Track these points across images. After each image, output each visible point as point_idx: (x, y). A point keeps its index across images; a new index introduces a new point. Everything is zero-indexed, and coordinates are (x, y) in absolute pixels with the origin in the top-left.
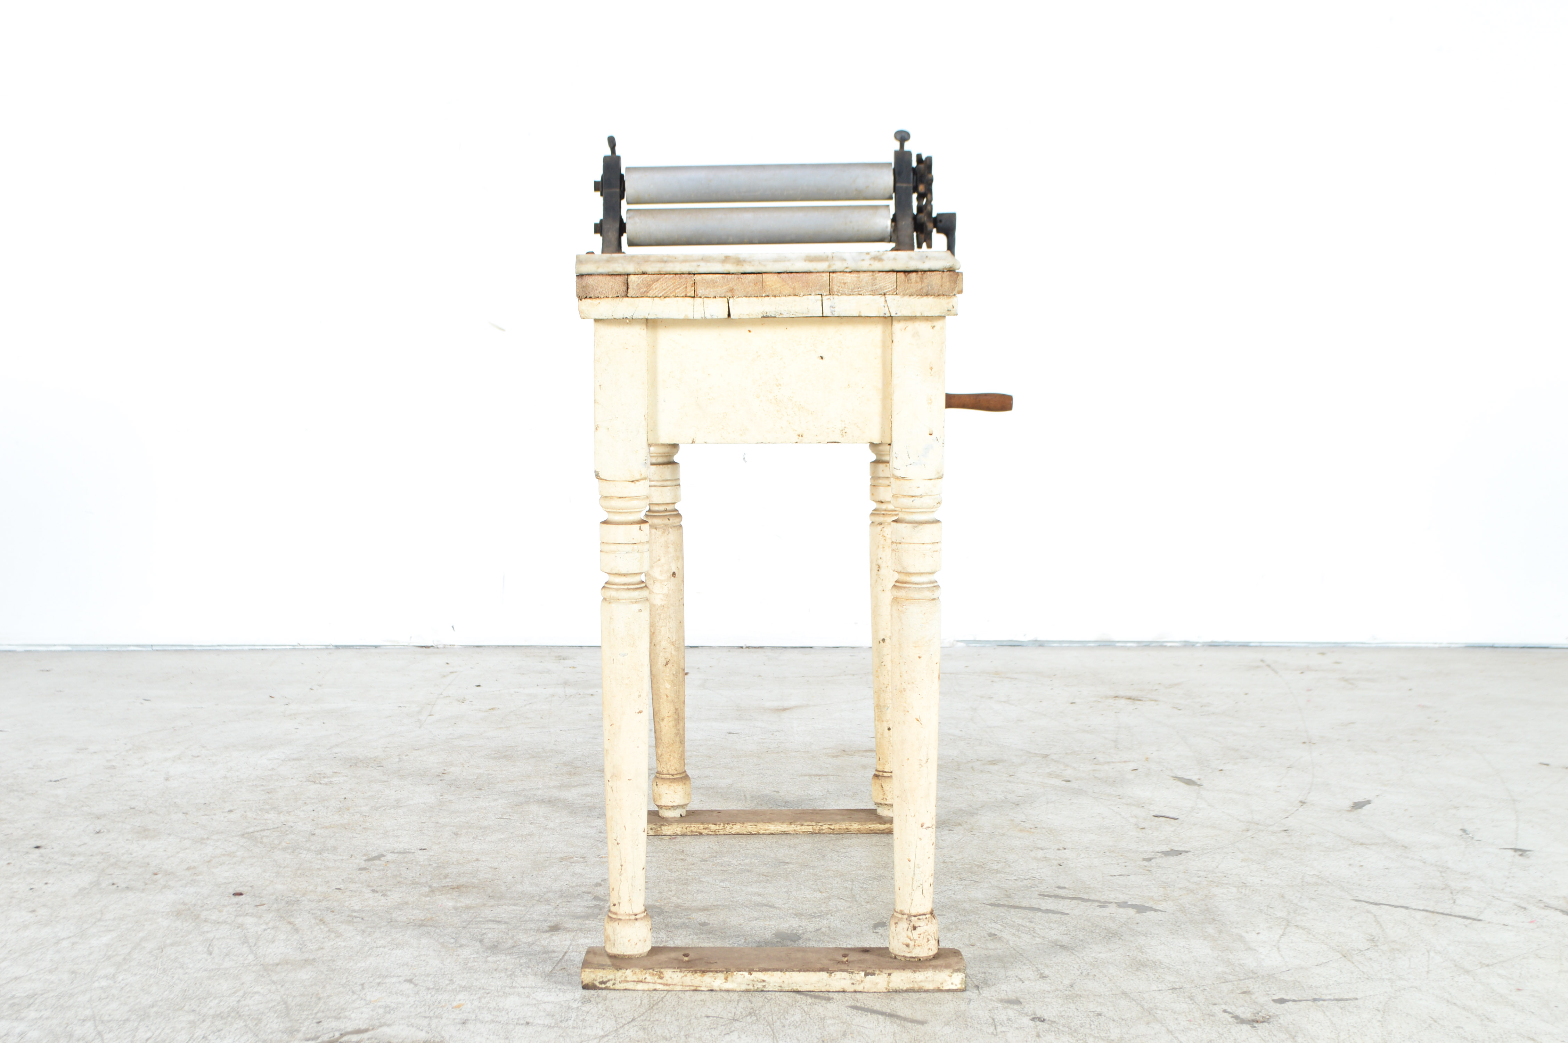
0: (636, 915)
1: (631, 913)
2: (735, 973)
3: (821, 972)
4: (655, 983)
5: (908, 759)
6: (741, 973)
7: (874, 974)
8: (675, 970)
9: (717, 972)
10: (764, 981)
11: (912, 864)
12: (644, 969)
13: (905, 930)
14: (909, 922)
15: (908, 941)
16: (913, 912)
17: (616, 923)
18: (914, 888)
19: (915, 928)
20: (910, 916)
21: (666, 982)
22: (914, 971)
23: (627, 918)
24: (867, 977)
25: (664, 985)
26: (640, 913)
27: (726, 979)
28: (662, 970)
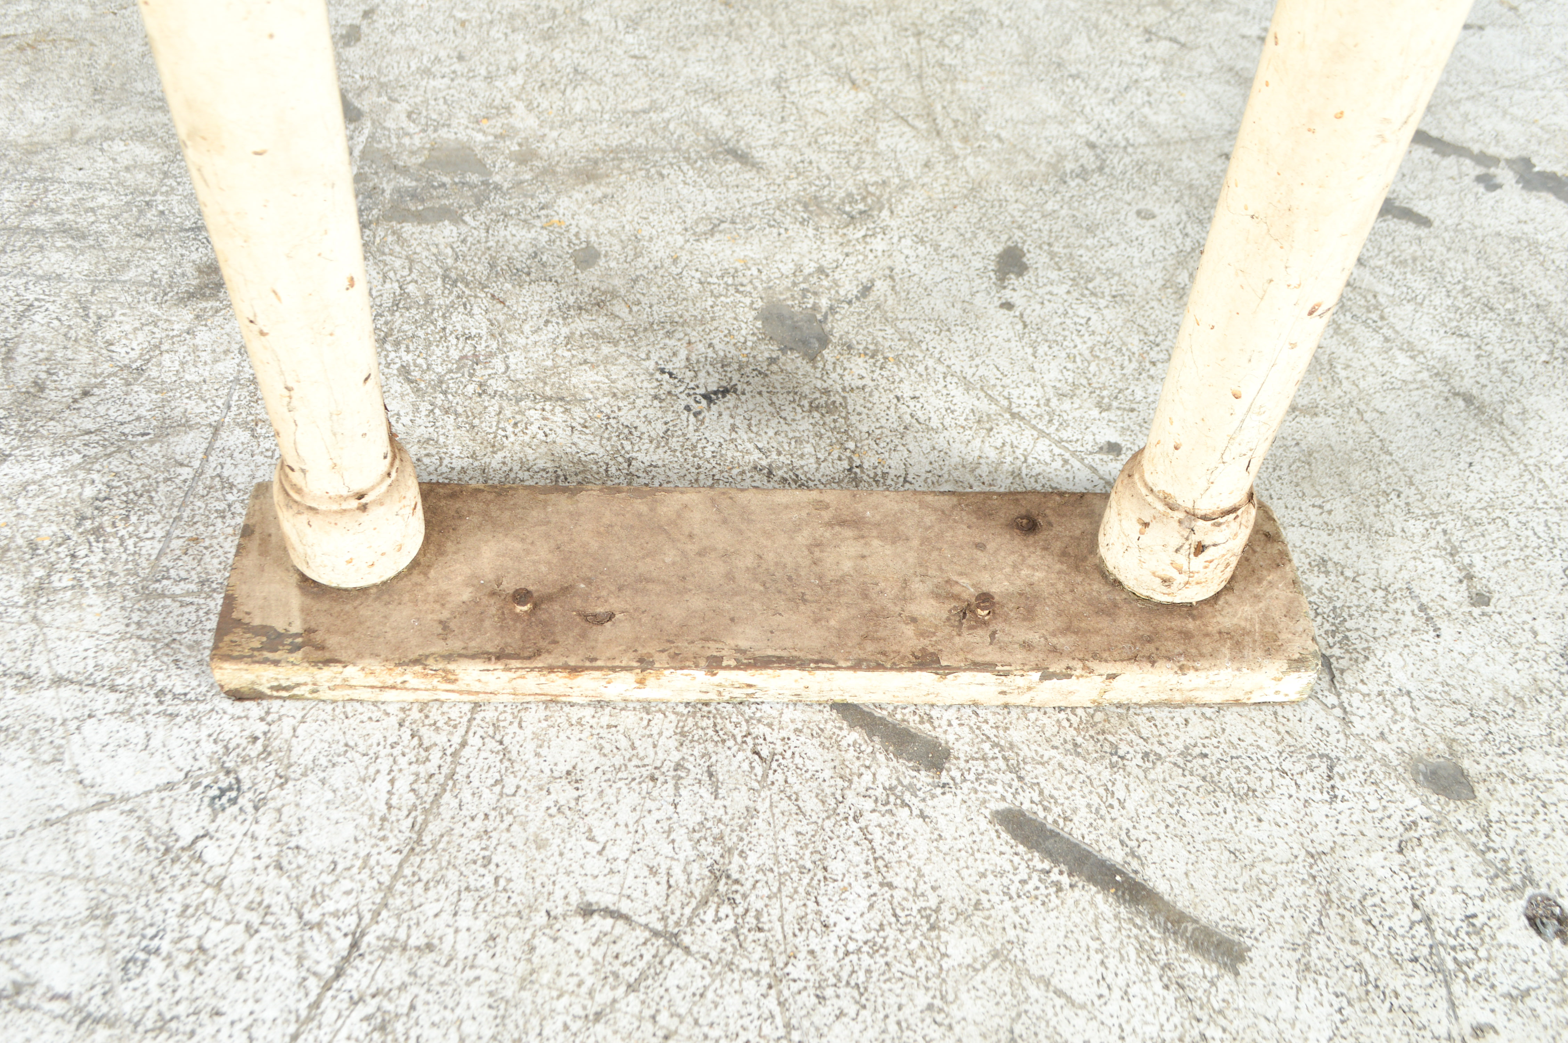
0: (361, 496)
1: (345, 493)
2: (667, 672)
3: (918, 673)
4: (435, 689)
5: (1340, 116)
6: (685, 672)
7: (1069, 676)
8: (491, 667)
9: (613, 669)
10: (750, 686)
11: (1240, 406)
12: (396, 665)
13: (1171, 550)
14: (1186, 533)
15: (1172, 573)
16: (1204, 508)
17: (304, 518)
18: (1225, 459)
19: (1200, 548)
20: (1192, 515)
21: (464, 688)
22: (1181, 668)
23: (335, 507)
24: (1047, 683)
25: (461, 692)
26: (373, 488)
27: (641, 682)
28: (451, 667)
